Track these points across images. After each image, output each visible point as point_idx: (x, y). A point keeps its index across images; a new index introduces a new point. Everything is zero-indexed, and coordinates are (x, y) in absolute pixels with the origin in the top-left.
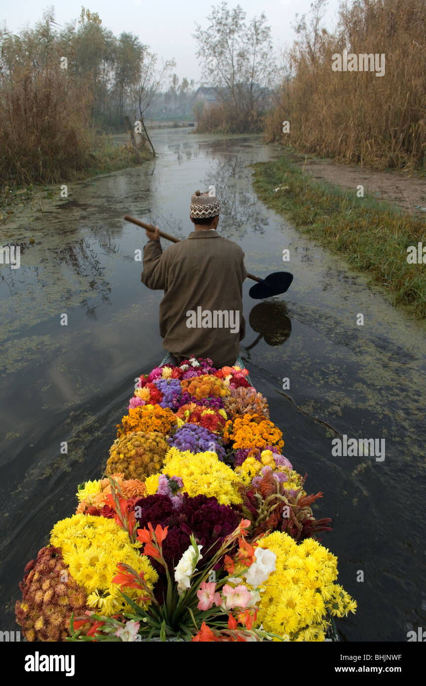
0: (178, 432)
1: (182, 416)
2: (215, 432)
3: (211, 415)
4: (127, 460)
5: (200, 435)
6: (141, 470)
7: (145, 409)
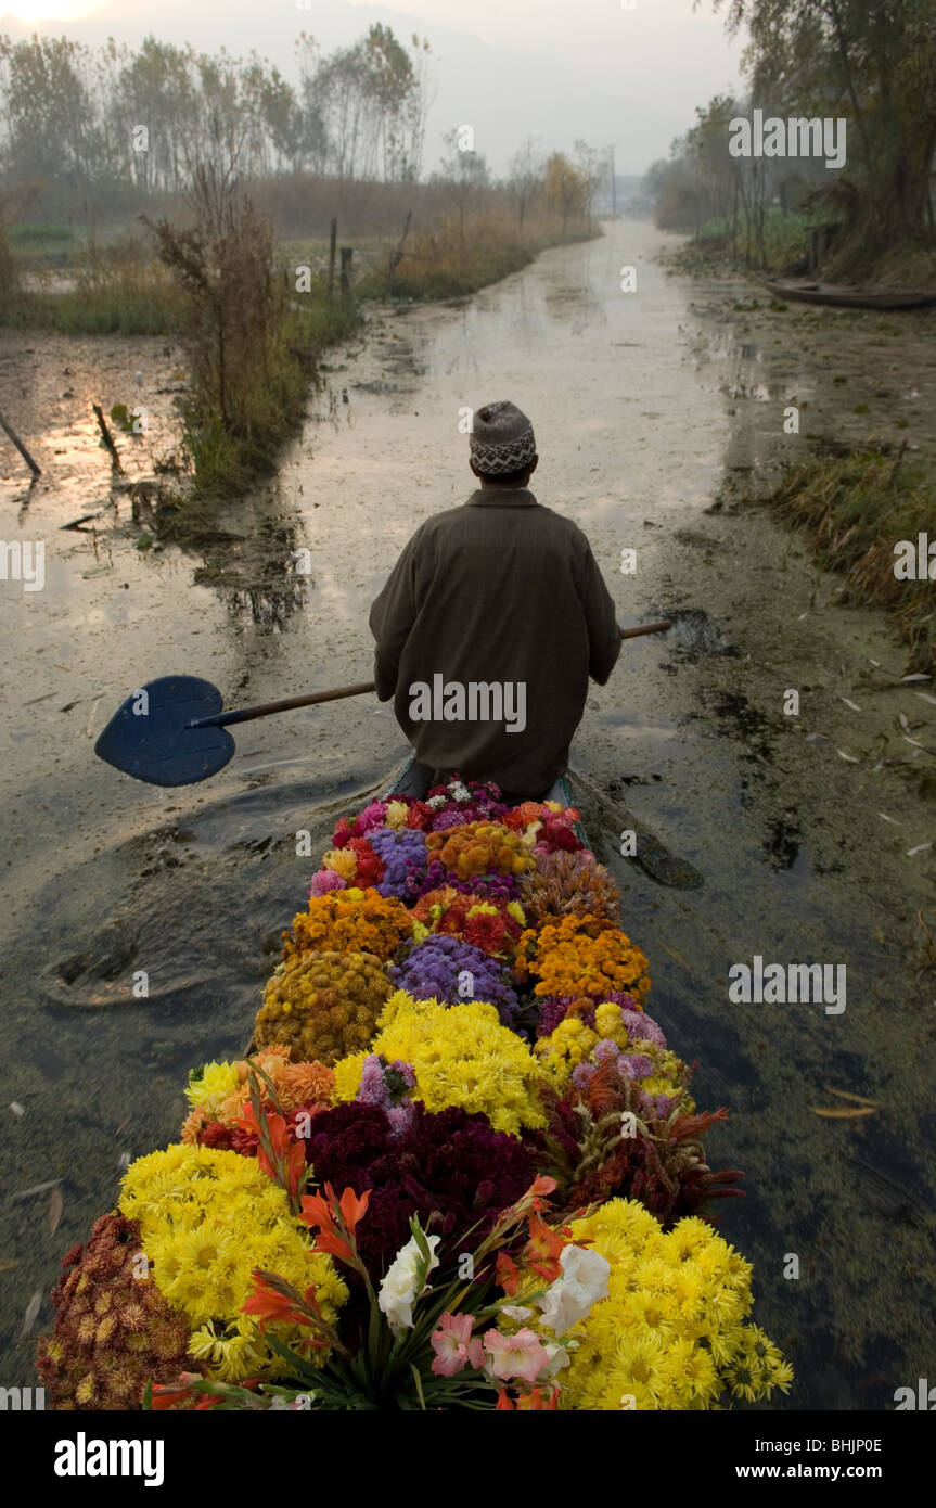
0: (415, 953)
1: (425, 916)
2: (497, 956)
3: (488, 916)
4: (299, 1016)
5: (461, 961)
6: (327, 1040)
7: (346, 899)
